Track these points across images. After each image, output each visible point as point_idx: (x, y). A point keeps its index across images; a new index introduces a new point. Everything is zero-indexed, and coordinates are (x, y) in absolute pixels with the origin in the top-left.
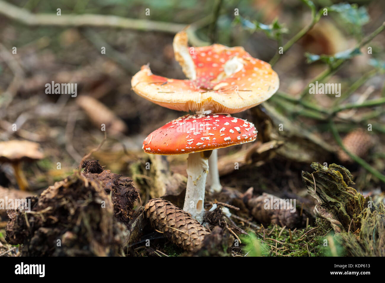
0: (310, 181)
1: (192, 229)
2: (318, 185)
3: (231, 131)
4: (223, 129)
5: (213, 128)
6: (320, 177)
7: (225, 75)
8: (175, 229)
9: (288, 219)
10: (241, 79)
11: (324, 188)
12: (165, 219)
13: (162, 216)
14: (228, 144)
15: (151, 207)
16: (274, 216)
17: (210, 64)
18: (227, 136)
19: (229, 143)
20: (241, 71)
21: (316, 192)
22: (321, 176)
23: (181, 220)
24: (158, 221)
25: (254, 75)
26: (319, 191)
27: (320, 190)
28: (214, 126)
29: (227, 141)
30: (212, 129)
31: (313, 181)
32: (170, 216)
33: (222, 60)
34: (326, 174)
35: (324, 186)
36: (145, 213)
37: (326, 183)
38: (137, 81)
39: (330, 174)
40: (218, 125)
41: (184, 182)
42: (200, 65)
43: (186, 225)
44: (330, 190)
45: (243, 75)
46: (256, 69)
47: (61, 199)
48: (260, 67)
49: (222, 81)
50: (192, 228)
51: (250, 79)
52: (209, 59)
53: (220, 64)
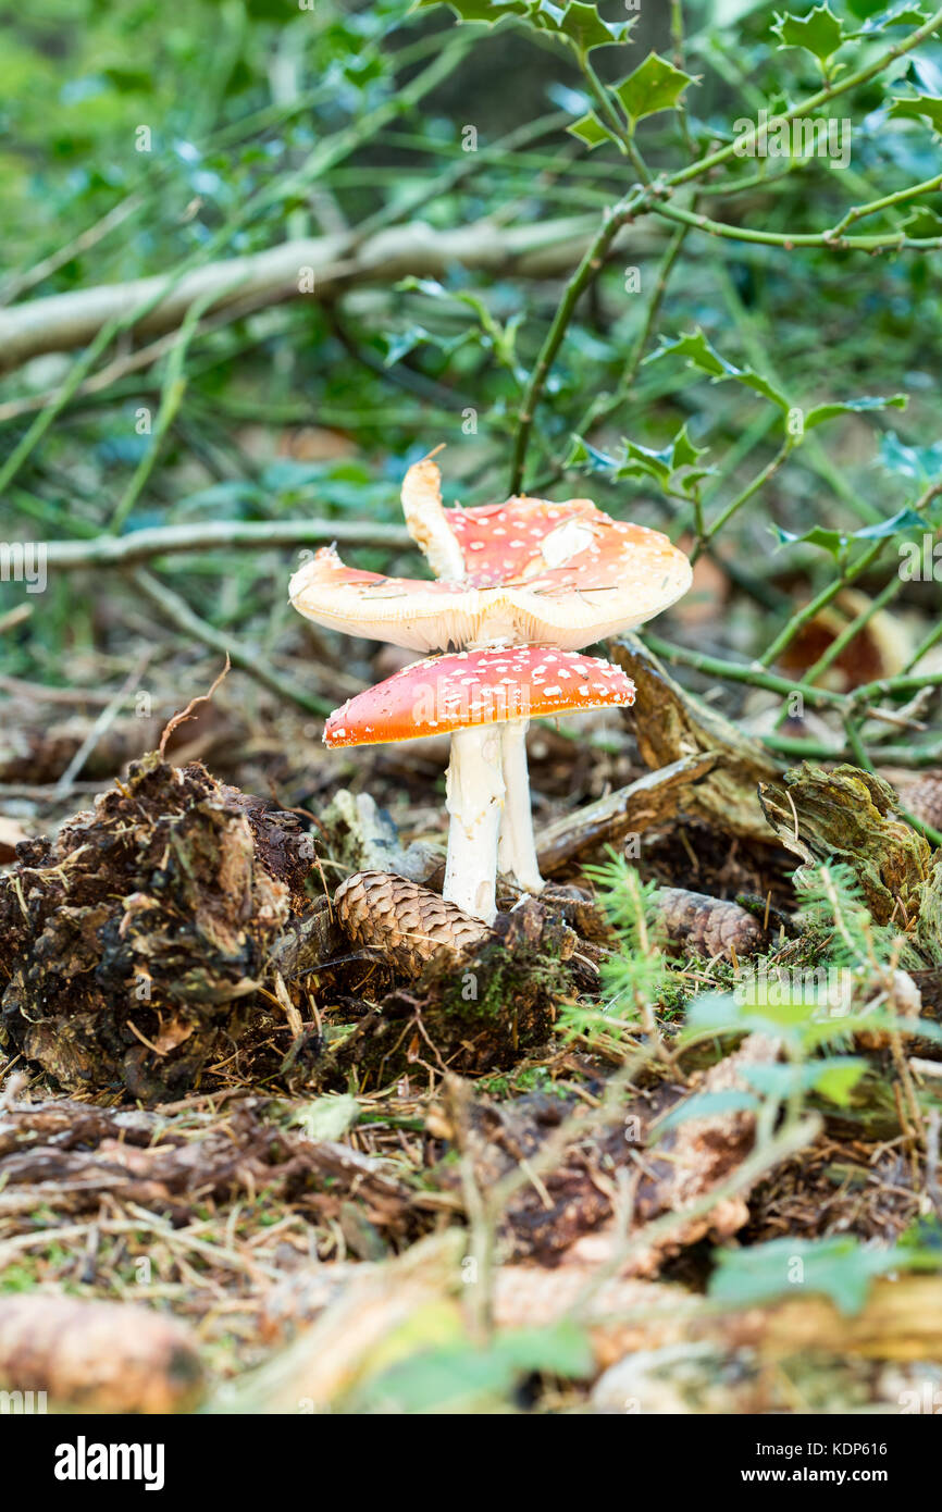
0: (780, 810)
1: (465, 934)
2: (804, 821)
3: (563, 673)
4: (541, 669)
5: (514, 668)
6: (809, 799)
7: (544, 564)
8: (417, 937)
9: (730, 941)
10: (589, 568)
11: (822, 826)
12: (391, 915)
13: (383, 907)
14: (556, 706)
15: (351, 889)
16: (691, 937)
17: (504, 542)
18: (551, 685)
19: (557, 702)
20: (588, 549)
21: (800, 838)
22: (810, 794)
23: (434, 913)
24: (371, 923)
25: (623, 558)
26: (807, 836)
27: (811, 832)
28: (516, 663)
29: (552, 698)
30: (510, 670)
31: (791, 812)
32: (405, 905)
33: (536, 532)
34: (822, 789)
35: (821, 820)
36: (336, 910)
37: (827, 813)
38: (305, 583)
39: (836, 786)
40: (527, 662)
41: (440, 855)
42: (475, 546)
43: (449, 925)
44: (836, 833)
45: (595, 560)
46: (627, 545)
47: (113, 825)
48: (638, 539)
49: (537, 578)
50: (465, 930)
51: (612, 568)
52: (500, 532)
53: (531, 541)
